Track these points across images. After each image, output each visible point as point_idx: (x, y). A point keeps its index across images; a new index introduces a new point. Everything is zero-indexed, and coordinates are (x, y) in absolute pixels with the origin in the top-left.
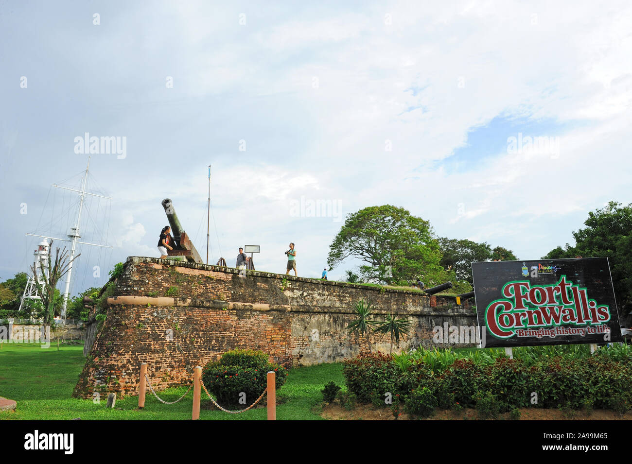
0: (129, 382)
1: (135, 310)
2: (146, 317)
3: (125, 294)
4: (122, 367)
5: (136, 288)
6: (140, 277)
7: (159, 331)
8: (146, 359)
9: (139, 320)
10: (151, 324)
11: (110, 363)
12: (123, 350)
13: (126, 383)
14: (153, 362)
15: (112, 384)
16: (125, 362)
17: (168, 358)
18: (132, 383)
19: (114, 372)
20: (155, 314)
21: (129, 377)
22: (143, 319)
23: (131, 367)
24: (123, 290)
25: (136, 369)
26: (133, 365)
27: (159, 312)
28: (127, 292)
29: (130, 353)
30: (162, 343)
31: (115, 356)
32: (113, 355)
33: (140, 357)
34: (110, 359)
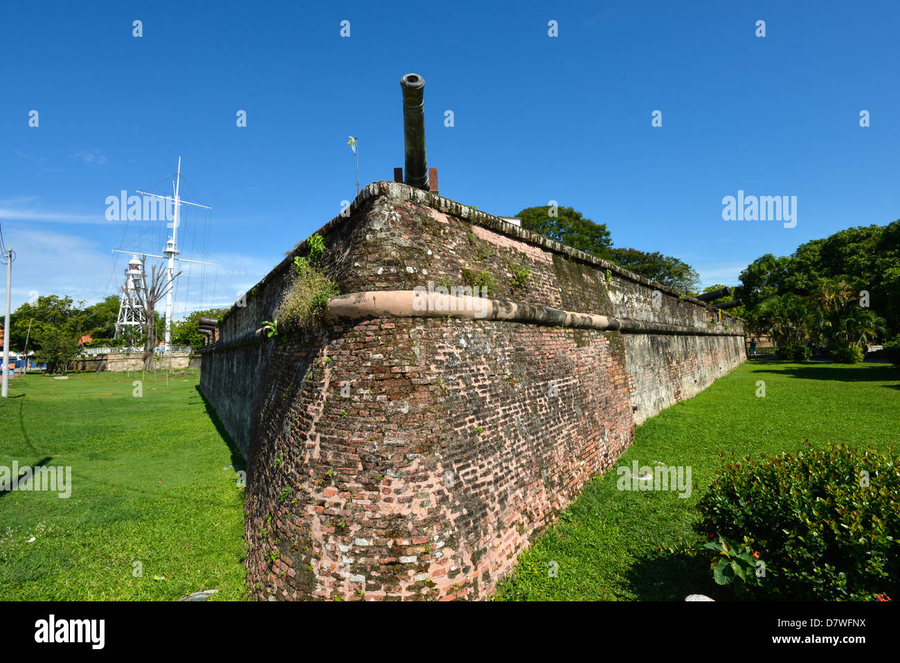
0: (457, 571)
1: (420, 332)
2: (447, 350)
3: (384, 285)
4: (428, 523)
5: (410, 270)
6: (413, 240)
7: (480, 387)
8: (476, 478)
9: (435, 361)
10: (462, 372)
11: (385, 510)
12: (418, 460)
13: (452, 575)
14: (490, 483)
15: (409, 589)
16: (433, 500)
17: (511, 460)
18: (466, 570)
19: (406, 542)
20: (463, 342)
21: (453, 553)
22: (442, 358)
23: (451, 517)
24: (377, 275)
25: (463, 517)
26: (455, 509)
27: (470, 336)
28: (387, 280)
29: (440, 469)
30: (493, 420)
31: (397, 484)
32: (389, 482)
33: (463, 476)
34: (383, 496)
